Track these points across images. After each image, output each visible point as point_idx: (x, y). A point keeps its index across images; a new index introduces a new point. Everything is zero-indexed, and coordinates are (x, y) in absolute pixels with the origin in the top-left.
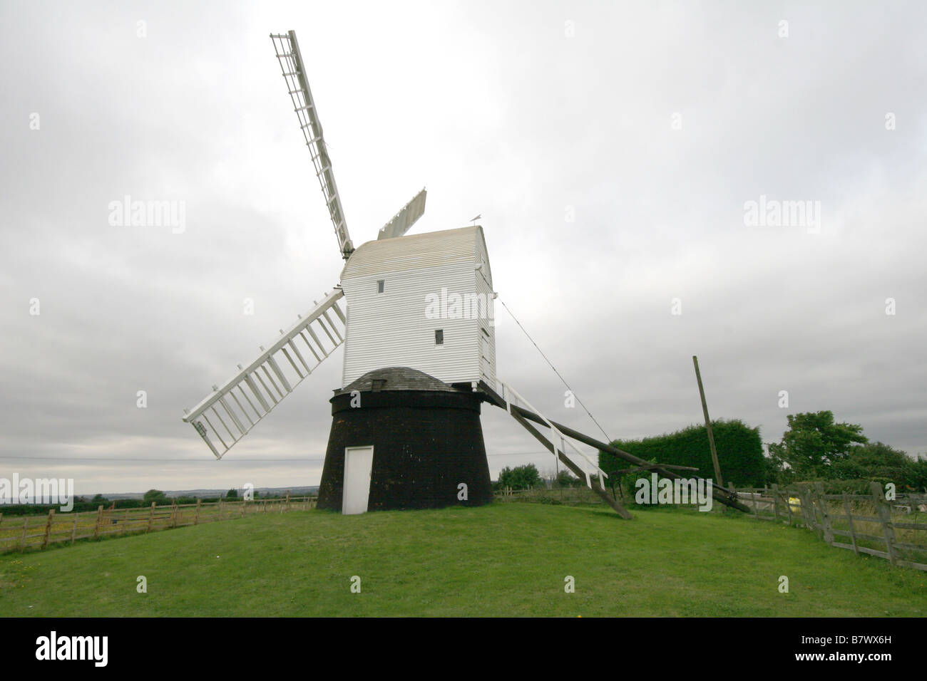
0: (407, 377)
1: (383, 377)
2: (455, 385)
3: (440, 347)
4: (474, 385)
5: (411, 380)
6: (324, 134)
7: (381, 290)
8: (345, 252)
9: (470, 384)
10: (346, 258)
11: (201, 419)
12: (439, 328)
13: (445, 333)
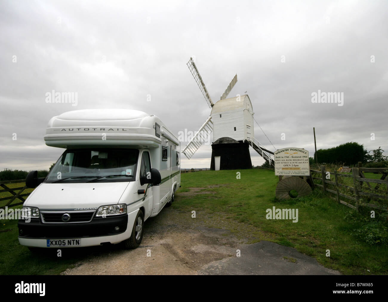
0: (227, 140)
1: (222, 140)
2: (239, 141)
3: (235, 132)
4: (244, 141)
5: (228, 140)
6: (202, 79)
7: (221, 117)
8: (211, 105)
9: (243, 141)
10: (212, 107)
11: (185, 152)
12: (235, 127)
13: (236, 128)
